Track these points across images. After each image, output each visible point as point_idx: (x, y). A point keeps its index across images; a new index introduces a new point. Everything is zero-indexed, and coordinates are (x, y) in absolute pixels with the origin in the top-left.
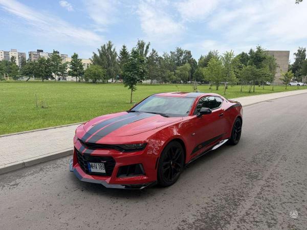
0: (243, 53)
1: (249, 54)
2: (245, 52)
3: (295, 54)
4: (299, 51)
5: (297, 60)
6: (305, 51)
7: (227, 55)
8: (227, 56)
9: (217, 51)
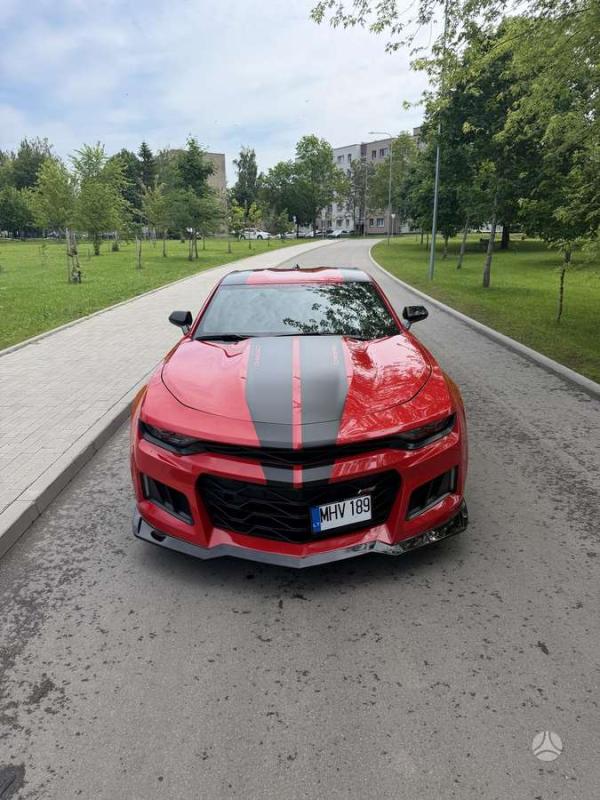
0: (125, 152)
1: (140, 155)
2: (130, 150)
3: (235, 162)
4: (242, 155)
5: (241, 176)
6: (253, 156)
7: (89, 156)
8: (90, 158)
9: (46, 139)
